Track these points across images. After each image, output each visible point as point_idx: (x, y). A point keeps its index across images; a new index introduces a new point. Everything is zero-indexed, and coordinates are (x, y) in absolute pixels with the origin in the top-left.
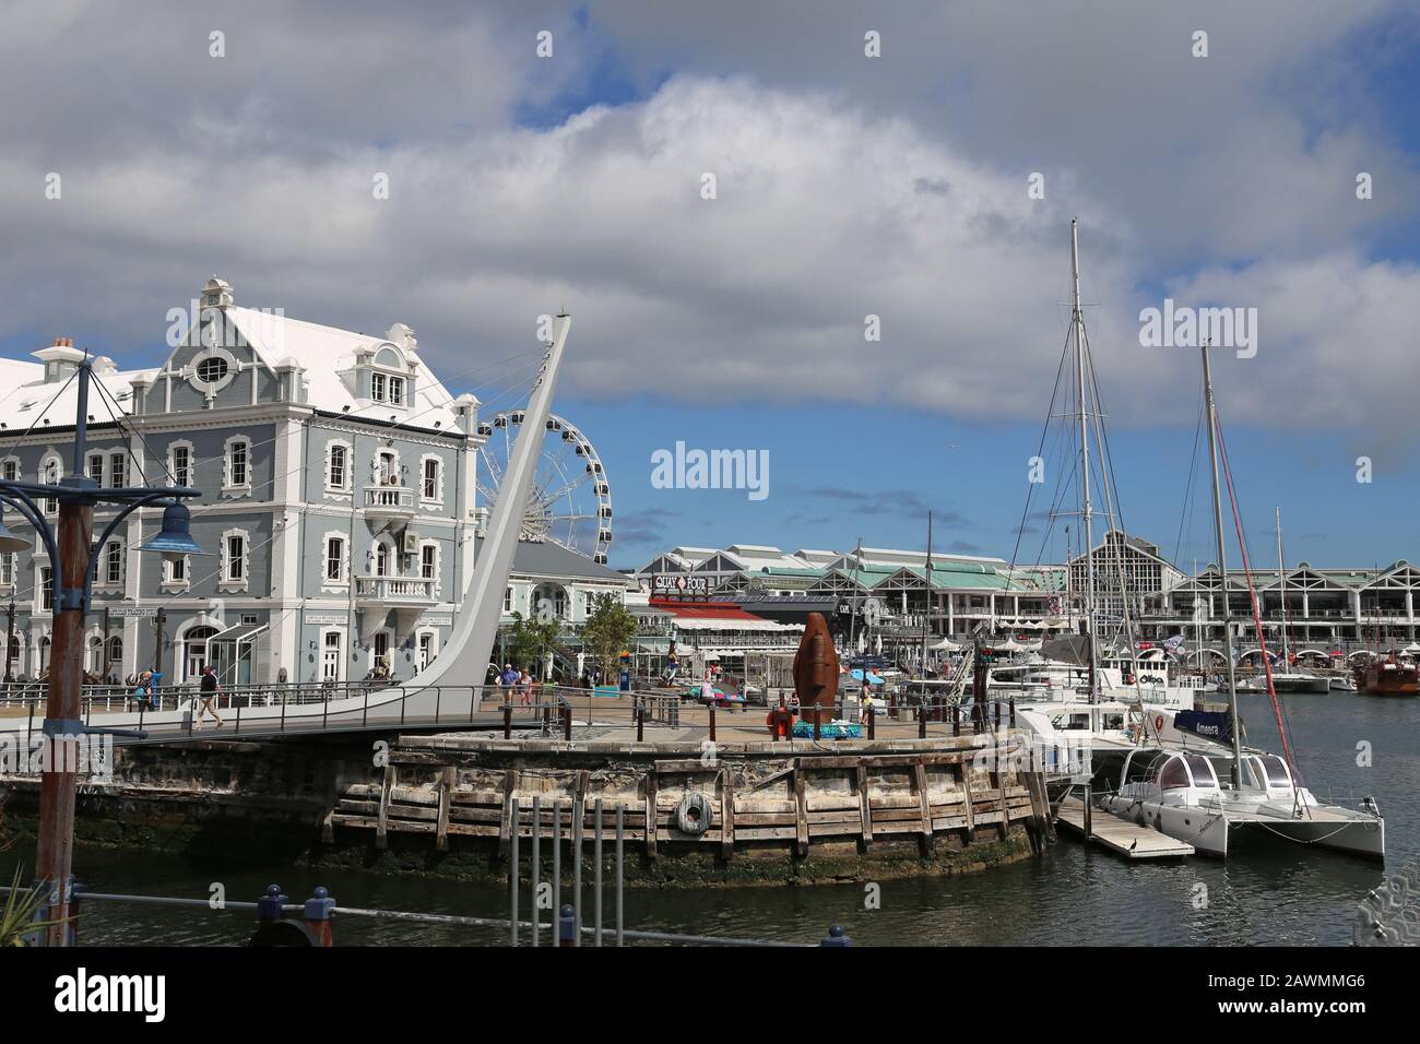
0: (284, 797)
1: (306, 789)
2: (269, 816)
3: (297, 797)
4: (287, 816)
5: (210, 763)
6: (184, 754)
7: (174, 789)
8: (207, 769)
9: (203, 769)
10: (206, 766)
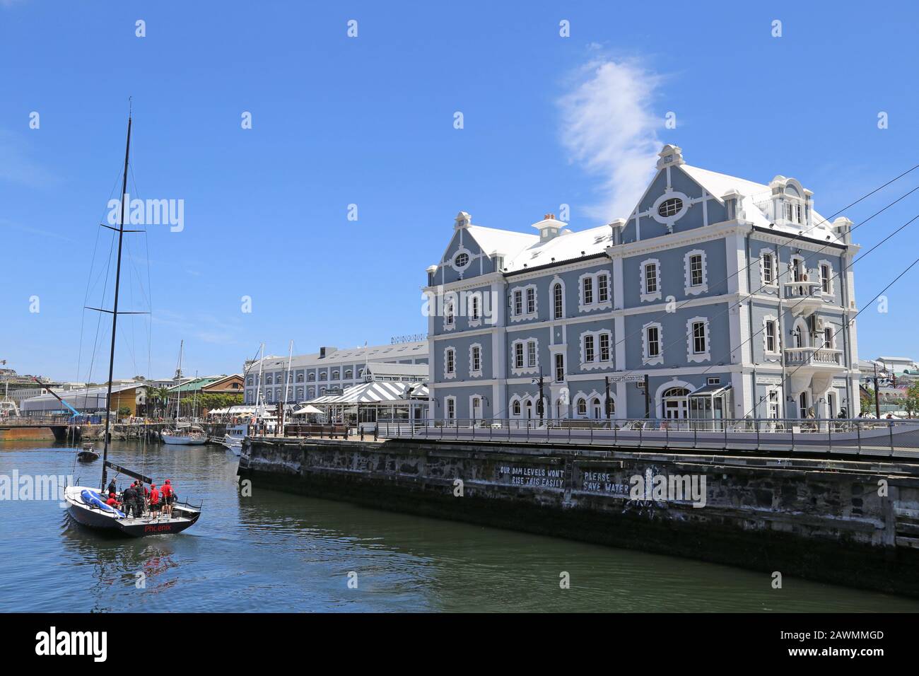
0: (832, 517)
1: (854, 511)
2: (818, 533)
3: (846, 518)
4: (838, 534)
5: (751, 485)
6: (725, 477)
7: (720, 506)
8: (748, 490)
9: (744, 490)
10: (747, 488)
